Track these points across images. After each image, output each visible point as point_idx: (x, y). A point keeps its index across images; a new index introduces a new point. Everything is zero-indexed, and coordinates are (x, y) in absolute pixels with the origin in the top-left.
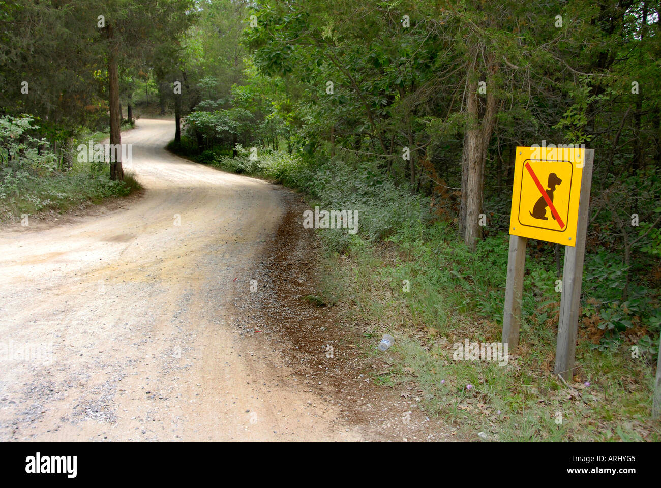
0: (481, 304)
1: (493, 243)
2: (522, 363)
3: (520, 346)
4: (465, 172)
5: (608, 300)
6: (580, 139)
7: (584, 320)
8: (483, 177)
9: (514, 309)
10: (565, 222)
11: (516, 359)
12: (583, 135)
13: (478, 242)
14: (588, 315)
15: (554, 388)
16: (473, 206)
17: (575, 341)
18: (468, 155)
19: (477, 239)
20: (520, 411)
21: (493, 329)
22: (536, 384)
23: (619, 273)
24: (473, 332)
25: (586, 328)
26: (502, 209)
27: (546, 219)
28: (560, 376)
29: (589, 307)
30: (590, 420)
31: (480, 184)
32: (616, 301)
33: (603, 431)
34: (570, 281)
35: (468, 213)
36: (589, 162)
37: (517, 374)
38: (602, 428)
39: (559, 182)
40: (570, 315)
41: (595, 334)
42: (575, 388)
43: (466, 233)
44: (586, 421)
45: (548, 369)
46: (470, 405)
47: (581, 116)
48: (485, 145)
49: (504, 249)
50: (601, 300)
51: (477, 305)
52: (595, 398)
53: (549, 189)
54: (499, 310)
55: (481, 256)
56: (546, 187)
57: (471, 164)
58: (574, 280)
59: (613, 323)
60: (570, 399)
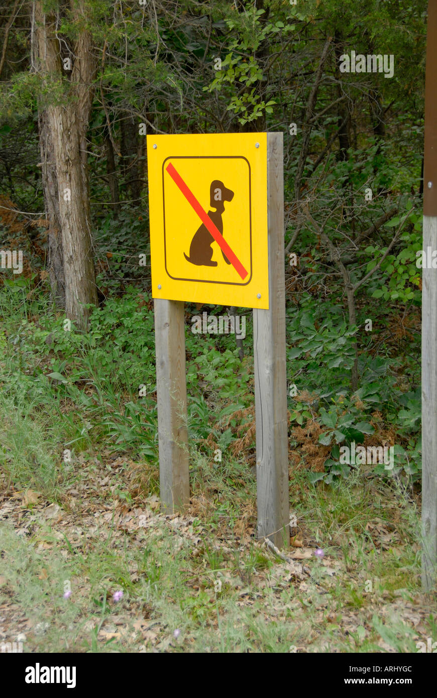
0: (112, 430)
1: (119, 310)
2: (201, 528)
3: (194, 499)
4: (50, 179)
5: (330, 389)
6: (255, 109)
7: (295, 431)
8: (85, 188)
9: (177, 433)
10: (247, 268)
11: (190, 523)
12: (258, 102)
13: (91, 311)
14: (300, 422)
15: (263, 565)
16: (73, 245)
17: (286, 474)
18: (52, 146)
19: (89, 306)
20: (210, 622)
21: (142, 474)
22: (230, 564)
23: (342, 341)
24: (106, 485)
25: (300, 445)
26: (126, 241)
27: (215, 264)
28: (267, 540)
29: (299, 408)
30: (328, 614)
31: (82, 202)
32: (342, 389)
33: (352, 630)
34: (268, 371)
35: (66, 258)
36: (276, 156)
37: (195, 551)
38: (349, 623)
39: (228, 195)
40: (274, 431)
41: (316, 454)
42: (295, 559)
43: (67, 297)
44: (321, 617)
45: (248, 532)
46: (121, 628)
47: (251, 66)
48: (81, 125)
49: (141, 319)
50: (317, 392)
51: (106, 432)
52: (330, 572)
53: (214, 210)
54: (147, 435)
55: (100, 337)
56: (207, 208)
57: (60, 165)
58: (274, 369)
59: (343, 431)
60: (292, 580)
